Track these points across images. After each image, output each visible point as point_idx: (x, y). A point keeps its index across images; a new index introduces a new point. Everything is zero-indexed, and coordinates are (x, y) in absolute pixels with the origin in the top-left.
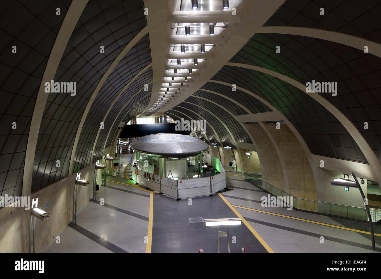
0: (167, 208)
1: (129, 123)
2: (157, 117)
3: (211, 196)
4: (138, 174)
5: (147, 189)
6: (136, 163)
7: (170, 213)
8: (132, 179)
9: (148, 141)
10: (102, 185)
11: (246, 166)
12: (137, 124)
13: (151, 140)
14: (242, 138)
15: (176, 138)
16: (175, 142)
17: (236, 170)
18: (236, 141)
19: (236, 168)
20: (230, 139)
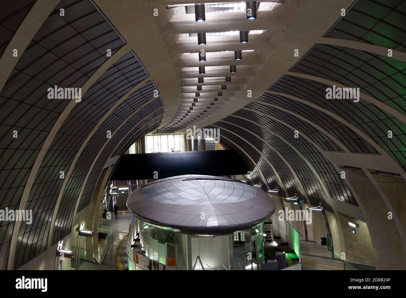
1: (132, 150)
9: (159, 197)
11: (350, 247)
13: (164, 195)
14: (341, 194)
15: (211, 193)
16: (208, 203)
17: (333, 254)
18: (332, 196)
19: (333, 251)
20: (322, 193)
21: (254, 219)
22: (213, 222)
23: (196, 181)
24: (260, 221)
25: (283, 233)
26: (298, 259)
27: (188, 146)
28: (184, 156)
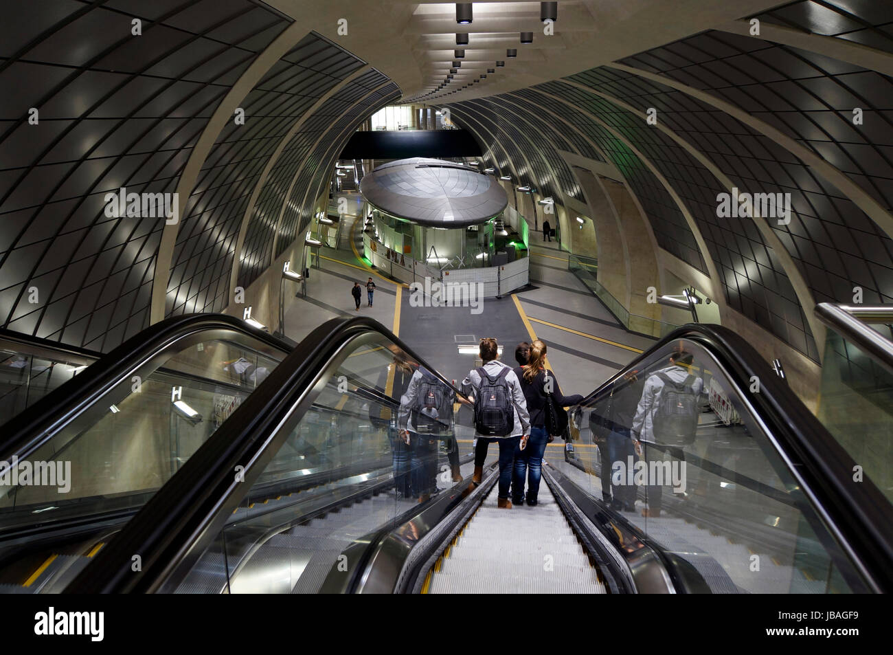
0: (422, 316)
2: (416, 108)
3: (499, 298)
4: (375, 250)
5: (392, 278)
6: (371, 218)
7: (426, 325)
8: (364, 256)
9: (395, 186)
10: (312, 267)
11: (576, 241)
12: (374, 129)
13: (400, 185)
14: (571, 189)
15: (446, 185)
16: (444, 196)
17: (560, 246)
18: (563, 191)
19: (560, 243)
20: (554, 186)
21: (489, 215)
22: (449, 217)
23: (429, 168)
24: (493, 216)
25: (514, 222)
26: (526, 250)
27: (416, 120)
28: (414, 136)
